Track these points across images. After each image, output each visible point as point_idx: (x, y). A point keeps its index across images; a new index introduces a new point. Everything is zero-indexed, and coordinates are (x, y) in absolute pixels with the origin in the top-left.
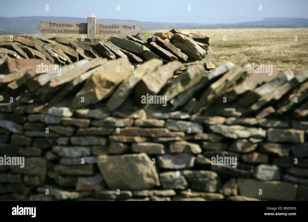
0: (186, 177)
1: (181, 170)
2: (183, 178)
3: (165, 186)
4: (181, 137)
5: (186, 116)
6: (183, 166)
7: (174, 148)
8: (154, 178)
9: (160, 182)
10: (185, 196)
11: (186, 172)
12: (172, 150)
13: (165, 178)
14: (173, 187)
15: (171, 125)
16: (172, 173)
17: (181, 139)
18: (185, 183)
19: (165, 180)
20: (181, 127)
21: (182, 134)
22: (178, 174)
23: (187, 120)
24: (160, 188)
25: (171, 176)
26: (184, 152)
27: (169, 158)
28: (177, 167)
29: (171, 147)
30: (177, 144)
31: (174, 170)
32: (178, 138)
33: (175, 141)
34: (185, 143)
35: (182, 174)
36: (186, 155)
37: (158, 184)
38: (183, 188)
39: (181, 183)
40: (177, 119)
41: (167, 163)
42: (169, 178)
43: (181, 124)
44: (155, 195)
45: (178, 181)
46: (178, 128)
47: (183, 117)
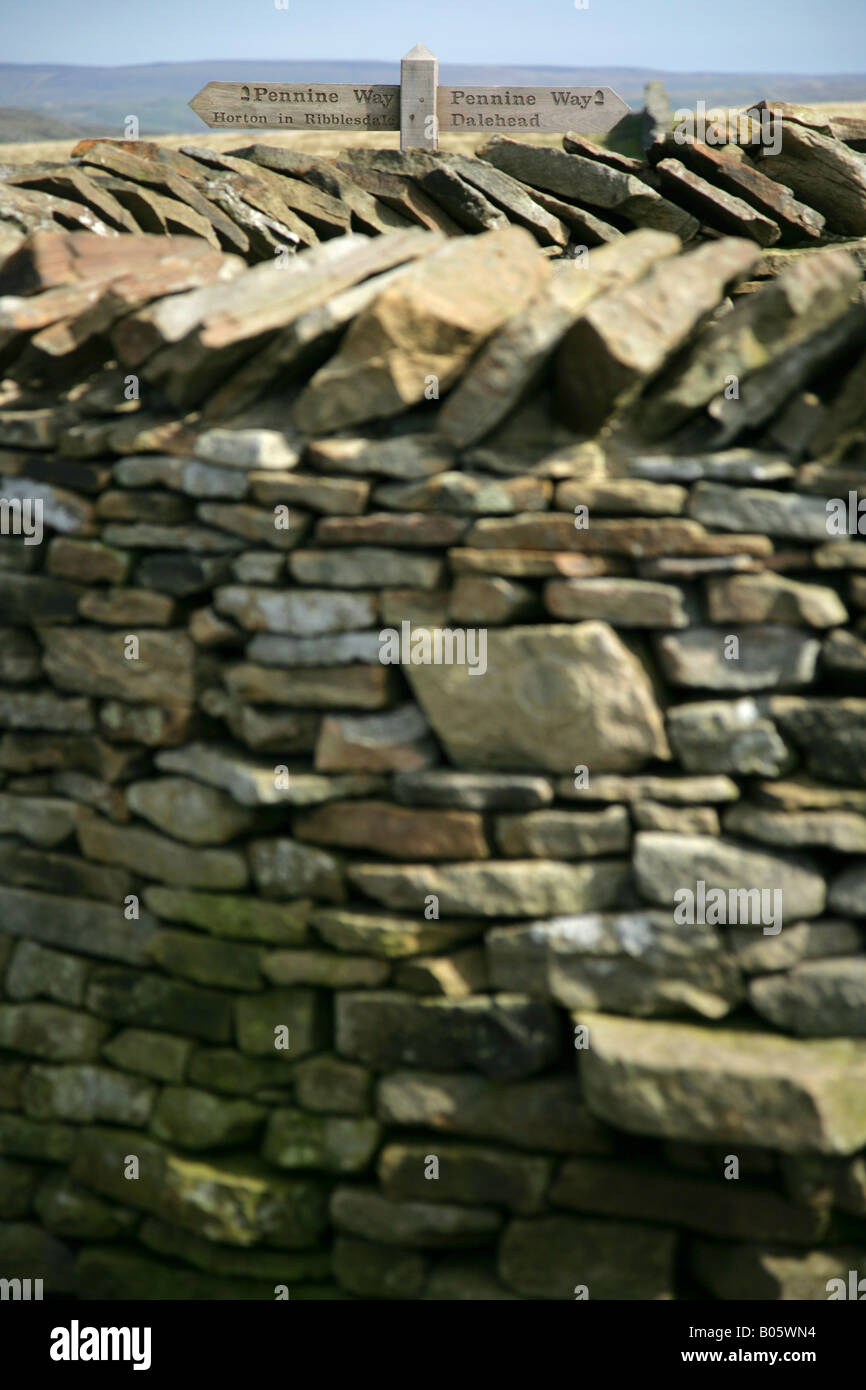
0: (781, 726)
1: (759, 694)
2: (769, 727)
3: (690, 760)
4: (755, 555)
5: (779, 469)
6: (770, 678)
7: (727, 601)
8: (643, 725)
9: (671, 743)
10: (777, 805)
11: (783, 705)
12: (720, 612)
13: (692, 726)
14: (726, 765)
15: (714, 508)
16: (721, 709)
17: (758, 566)
18: (780, 750)
19: (692, 736)
20: (754, 513)
21: (763, 544)
22: (745, 712)
23: (782, 485)
24: (673, 768)
25: (717, 720)
26: (769, 621)
27: (704, 645)
28: (741, 681)
29: (716, 597)
30: (742, 587)
31: (730, 695)
32: (743, 562)
33: (732, 573)
34: (773, 582)
35: (767, 714)
36: (778, 632)
37: (663, 752)
38: (769, 770)
39: (762, 750)
40: (738, 481)
41: (698, 664)
42: (707, 728)
43: (755, 502)
44: (650, 797)
45: (749, 741)
46: (745, 518)
47: (762, 472)
